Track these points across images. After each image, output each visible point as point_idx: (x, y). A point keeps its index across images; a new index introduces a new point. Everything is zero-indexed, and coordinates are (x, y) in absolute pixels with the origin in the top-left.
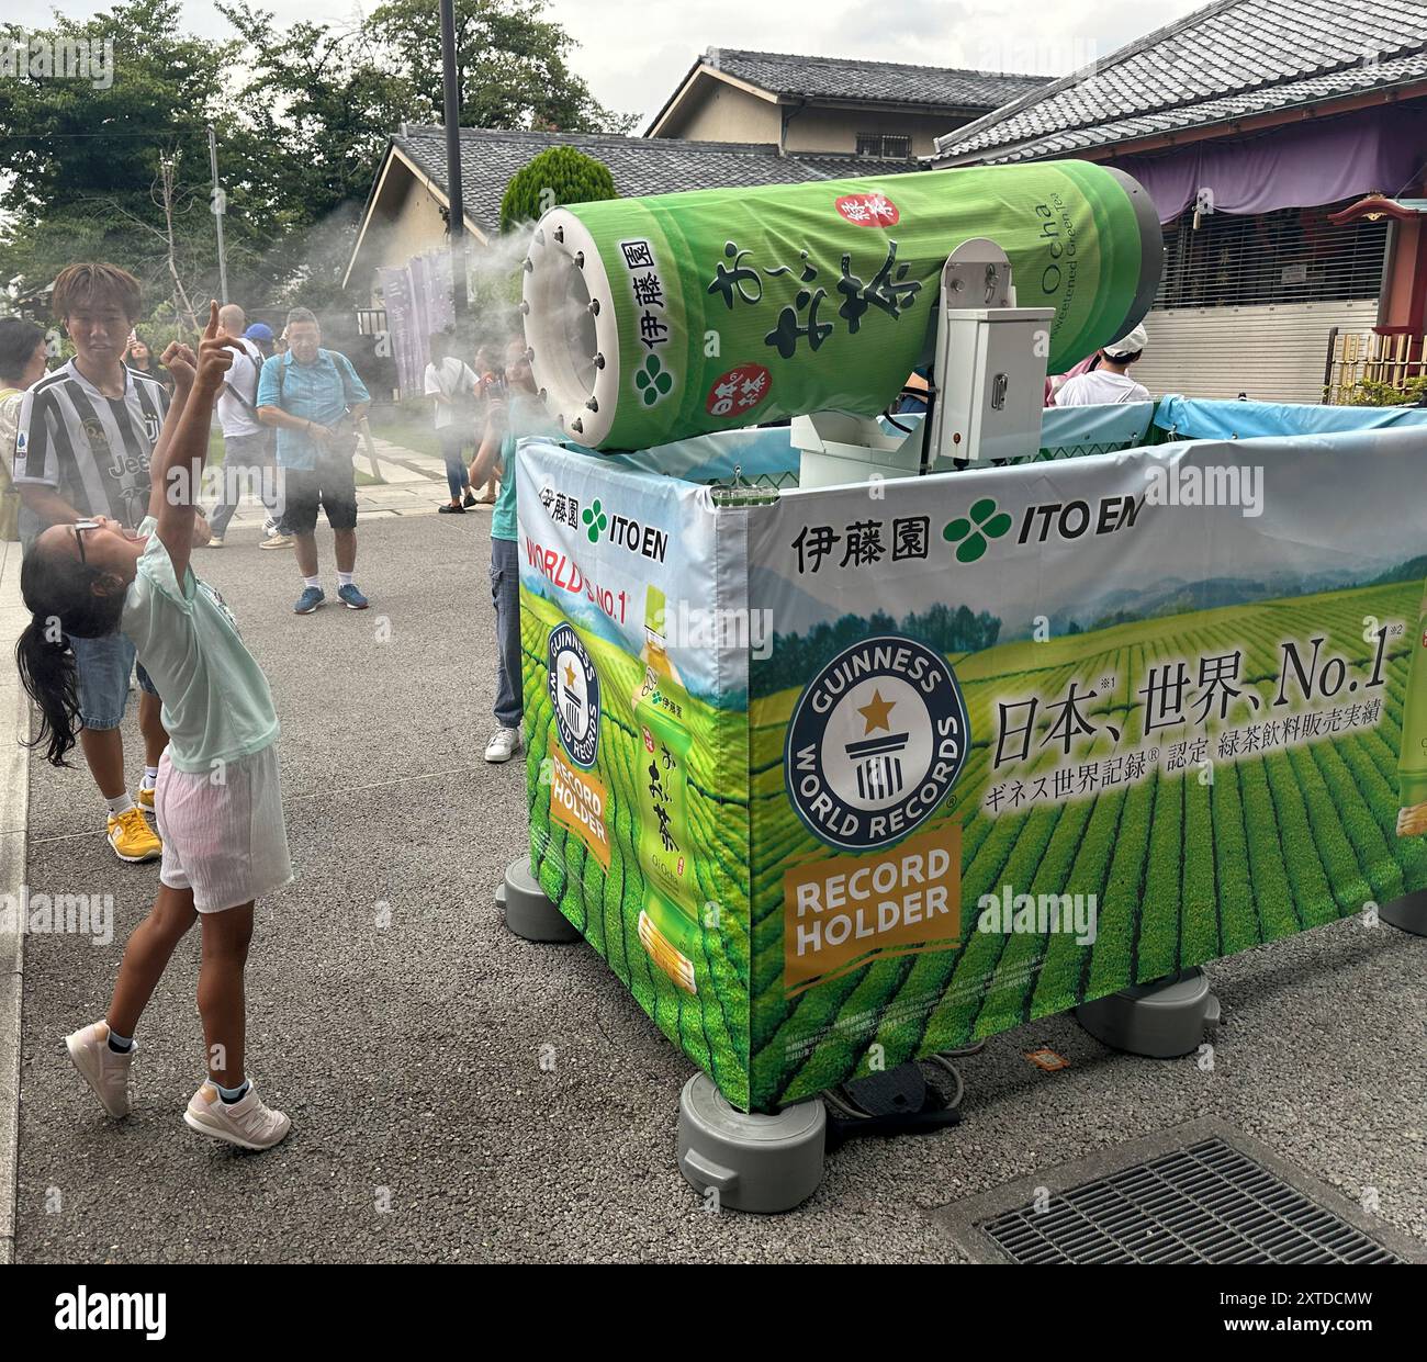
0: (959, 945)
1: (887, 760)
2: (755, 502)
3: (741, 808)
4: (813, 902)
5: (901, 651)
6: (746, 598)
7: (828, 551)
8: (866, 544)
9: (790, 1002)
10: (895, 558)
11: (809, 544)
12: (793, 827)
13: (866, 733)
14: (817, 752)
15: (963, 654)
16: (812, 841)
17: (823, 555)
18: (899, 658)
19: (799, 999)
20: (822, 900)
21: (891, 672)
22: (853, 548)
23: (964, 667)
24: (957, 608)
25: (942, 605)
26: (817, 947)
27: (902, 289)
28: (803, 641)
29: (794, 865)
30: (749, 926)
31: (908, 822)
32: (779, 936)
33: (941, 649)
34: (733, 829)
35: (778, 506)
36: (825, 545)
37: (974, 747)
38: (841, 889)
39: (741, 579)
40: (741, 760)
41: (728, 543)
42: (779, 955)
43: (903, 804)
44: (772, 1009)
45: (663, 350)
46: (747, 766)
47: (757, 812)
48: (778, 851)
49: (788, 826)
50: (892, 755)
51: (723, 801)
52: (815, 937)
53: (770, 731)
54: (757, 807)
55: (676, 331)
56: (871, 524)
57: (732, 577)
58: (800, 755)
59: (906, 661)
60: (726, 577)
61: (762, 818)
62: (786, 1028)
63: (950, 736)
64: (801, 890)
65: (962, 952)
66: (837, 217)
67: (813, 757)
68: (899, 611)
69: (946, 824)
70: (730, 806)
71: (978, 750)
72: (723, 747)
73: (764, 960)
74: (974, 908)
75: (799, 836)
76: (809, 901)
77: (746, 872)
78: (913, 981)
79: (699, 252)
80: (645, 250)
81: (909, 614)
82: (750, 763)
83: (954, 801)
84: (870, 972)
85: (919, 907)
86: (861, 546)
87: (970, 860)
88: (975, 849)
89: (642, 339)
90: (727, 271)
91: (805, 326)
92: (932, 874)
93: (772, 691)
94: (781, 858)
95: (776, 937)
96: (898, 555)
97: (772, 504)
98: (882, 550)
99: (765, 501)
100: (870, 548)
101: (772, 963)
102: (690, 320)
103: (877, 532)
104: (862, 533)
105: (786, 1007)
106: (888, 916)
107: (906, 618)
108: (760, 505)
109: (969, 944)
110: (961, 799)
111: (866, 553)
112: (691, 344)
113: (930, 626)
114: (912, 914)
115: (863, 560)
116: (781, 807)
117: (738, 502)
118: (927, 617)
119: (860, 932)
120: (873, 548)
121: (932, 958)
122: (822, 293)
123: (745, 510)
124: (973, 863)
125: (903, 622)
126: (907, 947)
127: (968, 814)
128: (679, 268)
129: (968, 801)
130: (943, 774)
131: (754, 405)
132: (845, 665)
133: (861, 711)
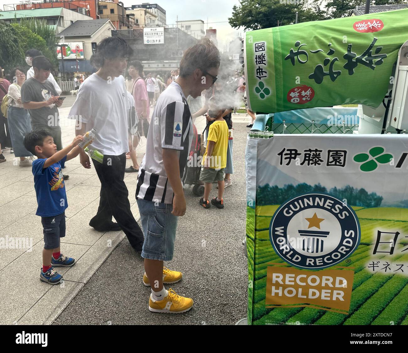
0: (348, 314)
1: (318, 240)
2: (262, 137)
3: (252, 241)
4: (280, 280)
5: (328, 201)
6: (256, 170)
7: (294, 158)
8: (314, 158)
9: (268, 309)
10: (328, 165)
11: (286, 154)
12: (271, 253)
13: (309, 228)
14: (285, 230)
15: (361, 208)
16: (280, 259)
17: (292, 160)
19: (272, 309)
20: (284, 280)
21: (323, 208)
22: (307, 158)
23: (361, 213)
24: (359, 188)
25: (351, 186)
26: (280, 295)
27: (376, 57)
28: (281, 189)
29: (271, 266)
30: (253, 280)
31: (325, 264)
32: (264, 287)
33: (349, 203)
34: (250, 247)
35: (273, 139)
36: (293, 156)
37: (361, 244)
38: (293, 279)
39: (254, 163)
40: (253, 225)
41: (251, 150)
42: (264, 293)
44: (260, 309)
45: (265, 80)
46: (254, 228)
47: (257, 244)
48: (265, 259)
49: (269, 252)
50: (320, 239)
52: (280, 292)
53: (264, 218)
54: (257, 242)
55: (270, 74)
56: (316, 150)
57: (252, 162)
58: (276, 229)
59: (331, 205)
60: (250, 162)
61: (259, 246)
62: (266, 317)
63: (350, 237)
64: (274, 275)
65: (349, 316)
66: (352, 29)
67: (283, 231)
68: (329, 185)
69: (345, 269)
70: (250, 239)
71: (363, 246)
72: (248, 219)
73: (257, 293)
74: (357, 303)
75: (274, 256)
76: (277, 279)
77: (253, 263)
78: (324, 320)
79: (284, 45)
80: (263, 46)
81: (333, 187)
82: (255, 227)
83: (350, 262)
84: (304, 310)
85: (329, 295)
86: (311, 158)
87: (357, 285)
88: (361, 282)
89: (257, 76)
90: (294, 52)
91: (328, 72)
92: (337, 285)
93: (265, 204)
94: (266, 262)
95: (263, 287)
96: (329, 164)
97: (268, 138)
98: (322, 161)
99: (266, 137)
100: (316, 160)
101: (260, 294)
102: (276, 69)
103: (319, 154)
104: (312, 153)
105: (266, 310)
106: (314, 294)
107: (332, 189)
108: (264, 138)
109: (353, 315)
110: (354, 262)
111: (314, 161)
112: (276, 78)
113: (344, 194)
114: (325, 297)
115: (312, 164)
116: (267, 245)
117: (256, 136)
118: (343, 190)
119: (300, 296)
120: (317, 160)
121: (334, 314)
122: (336, 59)
123: (258, 139)
124: (359, 287)
125: (331, 190)
126: (322, 307)
127: (358, 268)
128: (274, 51)
129: (357, 263)
130: (344, 250)
131: (310, 100)
132: (300, 201)
133: (306, 219)
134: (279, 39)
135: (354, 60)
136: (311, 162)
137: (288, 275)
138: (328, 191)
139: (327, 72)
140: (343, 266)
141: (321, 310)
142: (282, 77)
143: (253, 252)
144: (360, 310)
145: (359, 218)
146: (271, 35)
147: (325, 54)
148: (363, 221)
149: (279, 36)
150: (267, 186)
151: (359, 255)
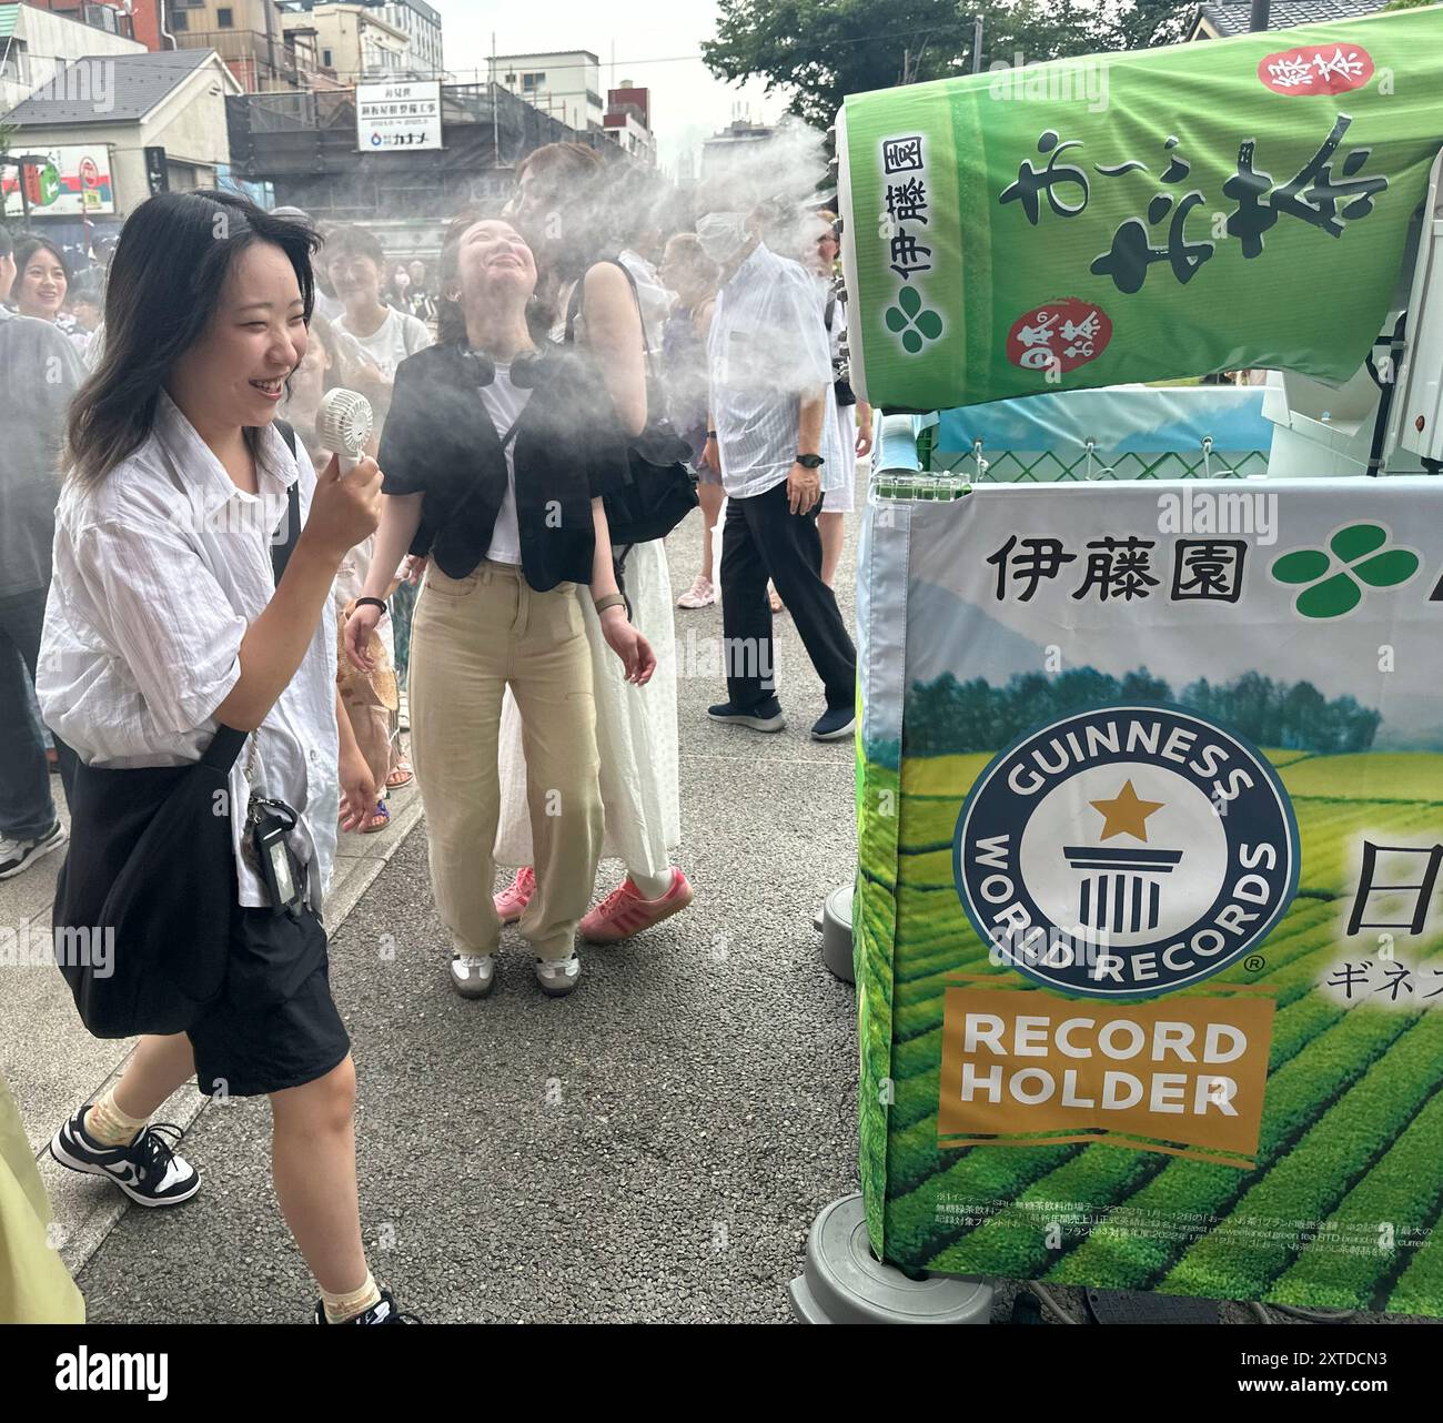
0: (1253, 1167)
1: (1138, 882)
2: (929, 495)
3: (886, 893)
4: (993, 1040)
5: (1177, 732)
6: (904, 623)
7: (1052, 573)
8: (1123, 571)
9: (947, 1152)
10: (1176, 596)
11: (1018, 560)
12: (961, 936)
13: (1103, 838)
14: (1014, 847)
15: (1297, 754)
17: (1042, 579)
18: (1172, 742)
19: (965, 1153)
20: (1008, 1039)
22: (1099, 573)
23: (1299, 775)
24: (1292, 681)
25: (1262, 675)
26: (995, 1096)
28: (999, 693)
29: (960, 985)
30: (889, 1042)
31: (1166, 975)
32: (932, 1067)
33: (1254, 737)
34: (879, 916)
35: (970, 500)
36: (1046, 565)
37: (1303, 894)
38: (1043, 1036)
39: (898, 596)
40: (889, 832)
41: (886, 547)
42: (930, 1090)
43: (1158, 947)
44: (917, 1152)
45: (924, 281)
46: (896, 844)
47: (907, 903)
48: (935, 961)
49: (953, 933)
51: (870, 878)
52: (993, 1085)
53: (934, 803)
54: (907, 897)
55: (945, 258)
56: (1133, 543)
57: (888, 591)
58: (980, 844)
59: (1187, 747)
60: (881, 591)
61: (914, 912)
62: (939, 1181)
63: (1261, 869)
64: (972, 1021)
65: (1257, 1177)
67: (1005, 852)
68: (1178, 671)
69: (1242, 993)
70: (877, 886)
71: (1308, 901)
72: (872, 809)
74: (1288, 1123)
75: (971, 950)
76: (983, 1036)
77: (889, 975)
78: (1164, 1189)
79: (996, 146)
80: (915, 149)
81: (1196, 680)
82: (899, 839)
83: (1260, 965)
84: (1083, 1156)
85: (1180, 1093)
86: (1112, 573)
87: (1288, 1055)
88: (1300, 1041)
89: (893, 267)
90: (1035, 172)
91: (1164, 248)
92: (1211, 1056)
93: (939, 752)
94: (941, 971)
95: (927, 1067)
96: (1182, 591)
97: (952, 499)
98: (1152, 582)
99: (943, 495)
100: (1130, 577)
101: (919, 1096)
102: (967, 240)
103: (1144, 555)
104: (1116, 554)
105: (939, 1157)
106: (1122, 1091)
107: (1192, 685)
108: (936, 500)
109: (1274, 1170)
110: (1274, 966)
111: (1122, 583)
112: (967, 273)
113: (1236, 703)
114: (1166, 1100)
115: (1116, 593)
116: (946, 906)
117: (904, 493)
118: (1233, 690)
119: (1069, 1099)
120: (1136, 577)
121: (1199, 1169)
122: (1196, 199)
123: (910, 504)
124: (1293, 1061)
125: (1186, 691)
126: (1154, 1141)
127: (1290, 989)
128: (959, 170)
129: (1289, 971)
130: (1236, 921)
131: (1092, 357)
132: (1071, 737)
133: (1096, 804)
134: (977, 125)
135: (1263, 202)
136: (1113, 586)
137: (1022, 1022)
138: (1177, 693)
139: (1161, 248)
140: (1233, 982)
141: (1149, 1153)
142: (990, 267)
143: (890, 934)
144: (1300, 1152)
145: (1294, 797)
146: (946, 107)
147: (1154, 180)
148: (1310, 808)
149: (975, 110)
150: (946, 682)
151: (1295, 937)
